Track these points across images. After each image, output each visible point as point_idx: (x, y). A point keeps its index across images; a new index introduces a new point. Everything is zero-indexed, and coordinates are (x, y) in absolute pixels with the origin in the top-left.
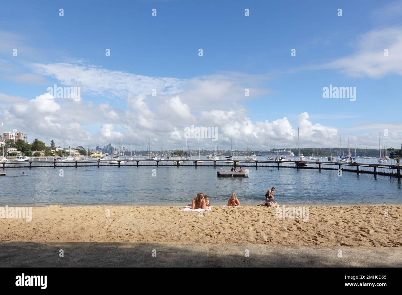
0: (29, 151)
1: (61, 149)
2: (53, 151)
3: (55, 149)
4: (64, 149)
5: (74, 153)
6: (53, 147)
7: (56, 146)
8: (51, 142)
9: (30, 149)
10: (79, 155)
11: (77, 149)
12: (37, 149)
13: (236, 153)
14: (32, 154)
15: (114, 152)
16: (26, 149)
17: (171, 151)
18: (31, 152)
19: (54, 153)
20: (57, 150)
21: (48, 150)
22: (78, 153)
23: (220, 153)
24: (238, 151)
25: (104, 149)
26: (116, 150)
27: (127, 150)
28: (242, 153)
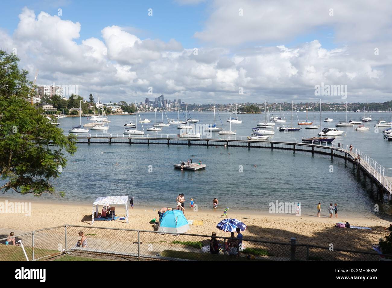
0: (65, 108)
1: (101, 105)
2: (92, 108)
3: (94, 104)
4: (104, 105)
5: (116, 110)
6: (92, 102)
7: (95, 101)
8: (89, 97)
9: (67, 105)
10: (121, 112)
11: (119, 105)
12: (74, 106)
13: (333, 106)
14: (69, 111)
15: (167, 106)
16: (63, 106)
17: (241, 104)
18: (67, 110)
19: (93, 110)
20: (97, 105)
21: (86, 106)
22: (121, 110)
23: (309, 107)
24: (337, 104)
25: (155, 102)
26: (169, 103)
27: (183, 103)
28: (343, 107)
